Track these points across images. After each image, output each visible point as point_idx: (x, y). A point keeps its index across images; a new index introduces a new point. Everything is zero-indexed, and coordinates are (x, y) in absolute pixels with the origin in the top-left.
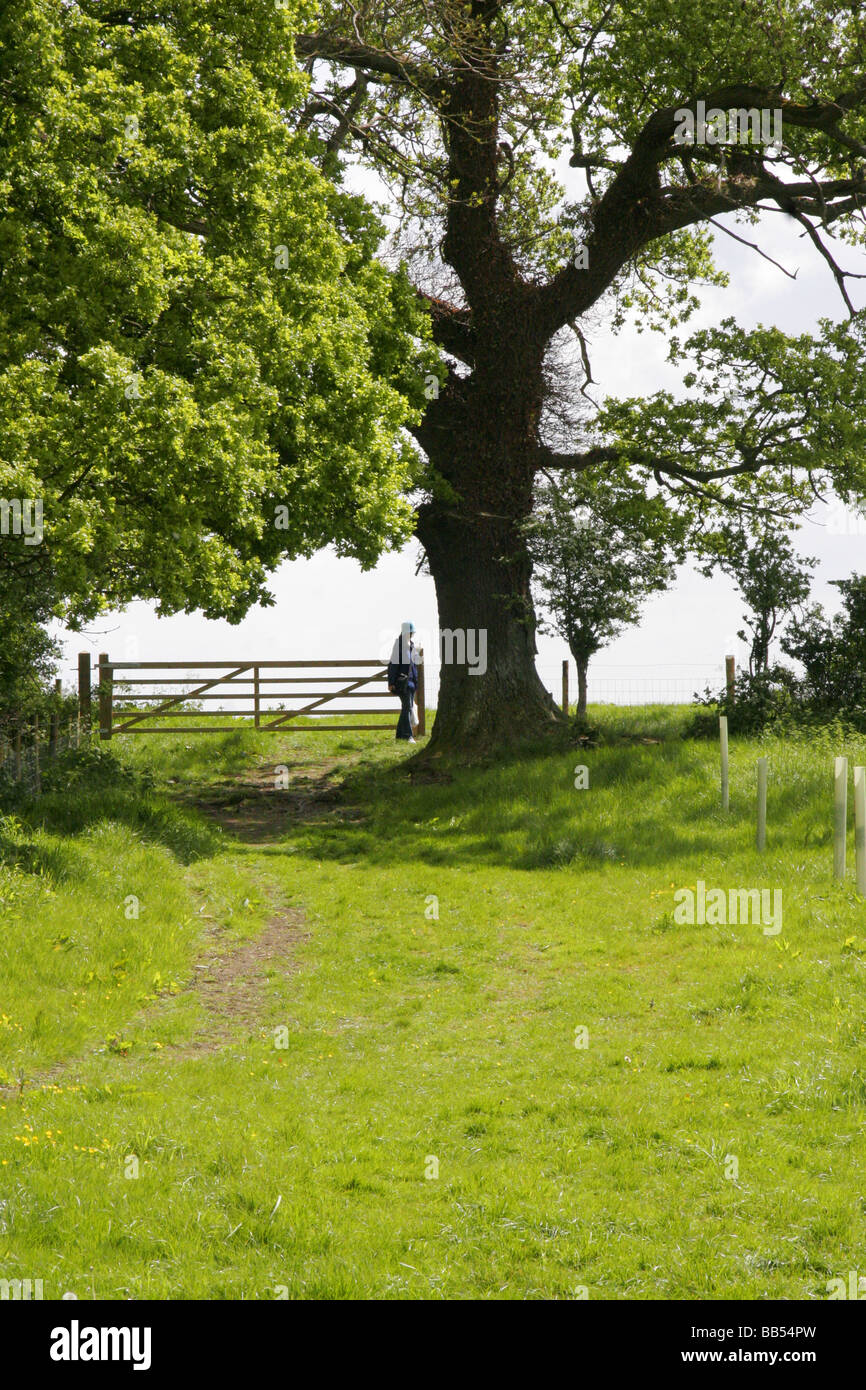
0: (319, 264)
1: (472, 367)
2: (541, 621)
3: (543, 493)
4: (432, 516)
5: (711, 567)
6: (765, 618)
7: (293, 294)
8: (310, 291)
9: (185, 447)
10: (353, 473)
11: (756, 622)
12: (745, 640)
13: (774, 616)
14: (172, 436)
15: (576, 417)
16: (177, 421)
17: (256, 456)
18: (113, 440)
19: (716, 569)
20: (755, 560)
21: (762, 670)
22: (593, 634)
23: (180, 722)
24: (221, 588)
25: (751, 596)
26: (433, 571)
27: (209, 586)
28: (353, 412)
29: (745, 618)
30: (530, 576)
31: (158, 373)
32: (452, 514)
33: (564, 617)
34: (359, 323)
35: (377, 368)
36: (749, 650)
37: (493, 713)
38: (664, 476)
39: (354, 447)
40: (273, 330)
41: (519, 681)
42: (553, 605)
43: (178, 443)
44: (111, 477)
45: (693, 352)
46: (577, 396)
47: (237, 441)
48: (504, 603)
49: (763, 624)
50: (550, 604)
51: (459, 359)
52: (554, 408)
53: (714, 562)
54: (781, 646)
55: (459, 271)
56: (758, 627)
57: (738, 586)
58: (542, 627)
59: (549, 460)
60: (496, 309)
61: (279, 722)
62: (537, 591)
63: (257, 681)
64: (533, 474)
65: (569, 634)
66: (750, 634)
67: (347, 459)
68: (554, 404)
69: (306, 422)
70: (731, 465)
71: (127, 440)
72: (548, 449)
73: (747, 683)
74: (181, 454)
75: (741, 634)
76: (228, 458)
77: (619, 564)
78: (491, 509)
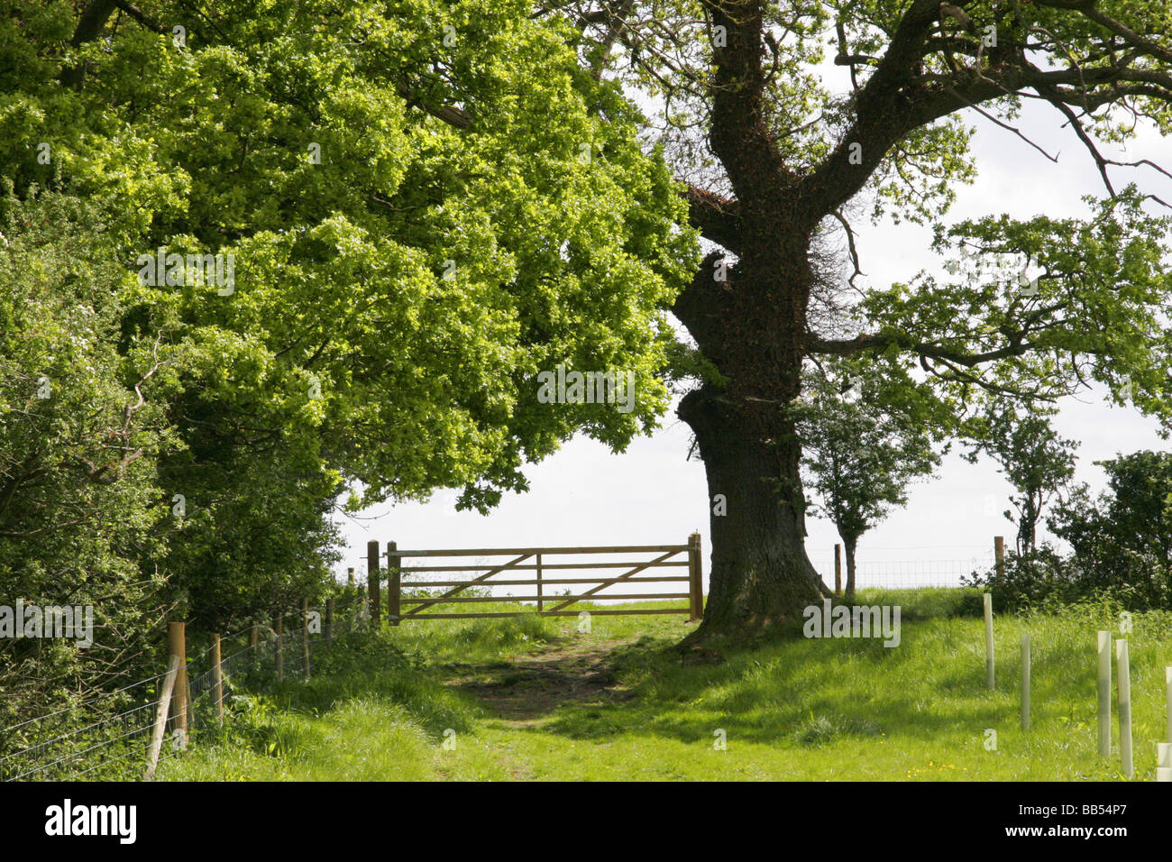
0: (568, 138)
1: (740, 256)
2: (810, 504)
3: (810, 378)
4: (702, 401)
5: (976, 452)
6: (1031, 500)
7: (543, 171)
8: (560, 168)
9: (422, 318)
10: (608, 352)
11: (1023, 503)
12: (1012, 520)
13: (1040, 496)
14: (405, 308)
15: (842, 304)
16: (410, 291)
17: (498, 326)
18: (349, 311)
19: (982, 454)
20: (1019, 441)
21: (1029, 551)
22: (860, 515)
23: (468, 608)
24: (462, 461)
25: (1015, 477)
26: (704, 456)
27: (450, 460)
28: (607, 291)
29: (1011, 499)
30: (798, 459)
31: (391, 243)
32: (720, 399)
33: (831, 500)
34: (616, 203)
35: (633, 248)
36: (1017, 530)
37: (763, 594)
38: (930, 361)
39: (607, 325)
40: (519, 206)
41: (789, 563)
42: (821, 488)
43: (412, 315)
44: (351, 351)
45: (957, 239)
46: (844, 284)
47: (476, 312)
48: (773, 486)
49: (1029, 505)
50: (817, 486)
51: (727, 249)
52: (821, 295)
53: (979, 446)
54: (1047, 525)
55: (725, 163)
56: (1025, 507)
57: (1003, 468)
58: (810, 509)
59: (816, 346)
60: (761, 197)
61: (560, 607)
62: (805, 473)
63: (539, 567)
64: (800, 360)
65: (837, 516)
66: (1017, 513)
67: (601, 337)
68: (821, 291)
69: (560, 302)
70: (994, 350)
71: (361, 311)
72: (815, 335)
73: (1015, 563)
74: (416, 325)
75: (1007, 514)
76: (466, 330)
77: (886, 446)
78: (760, 393)
